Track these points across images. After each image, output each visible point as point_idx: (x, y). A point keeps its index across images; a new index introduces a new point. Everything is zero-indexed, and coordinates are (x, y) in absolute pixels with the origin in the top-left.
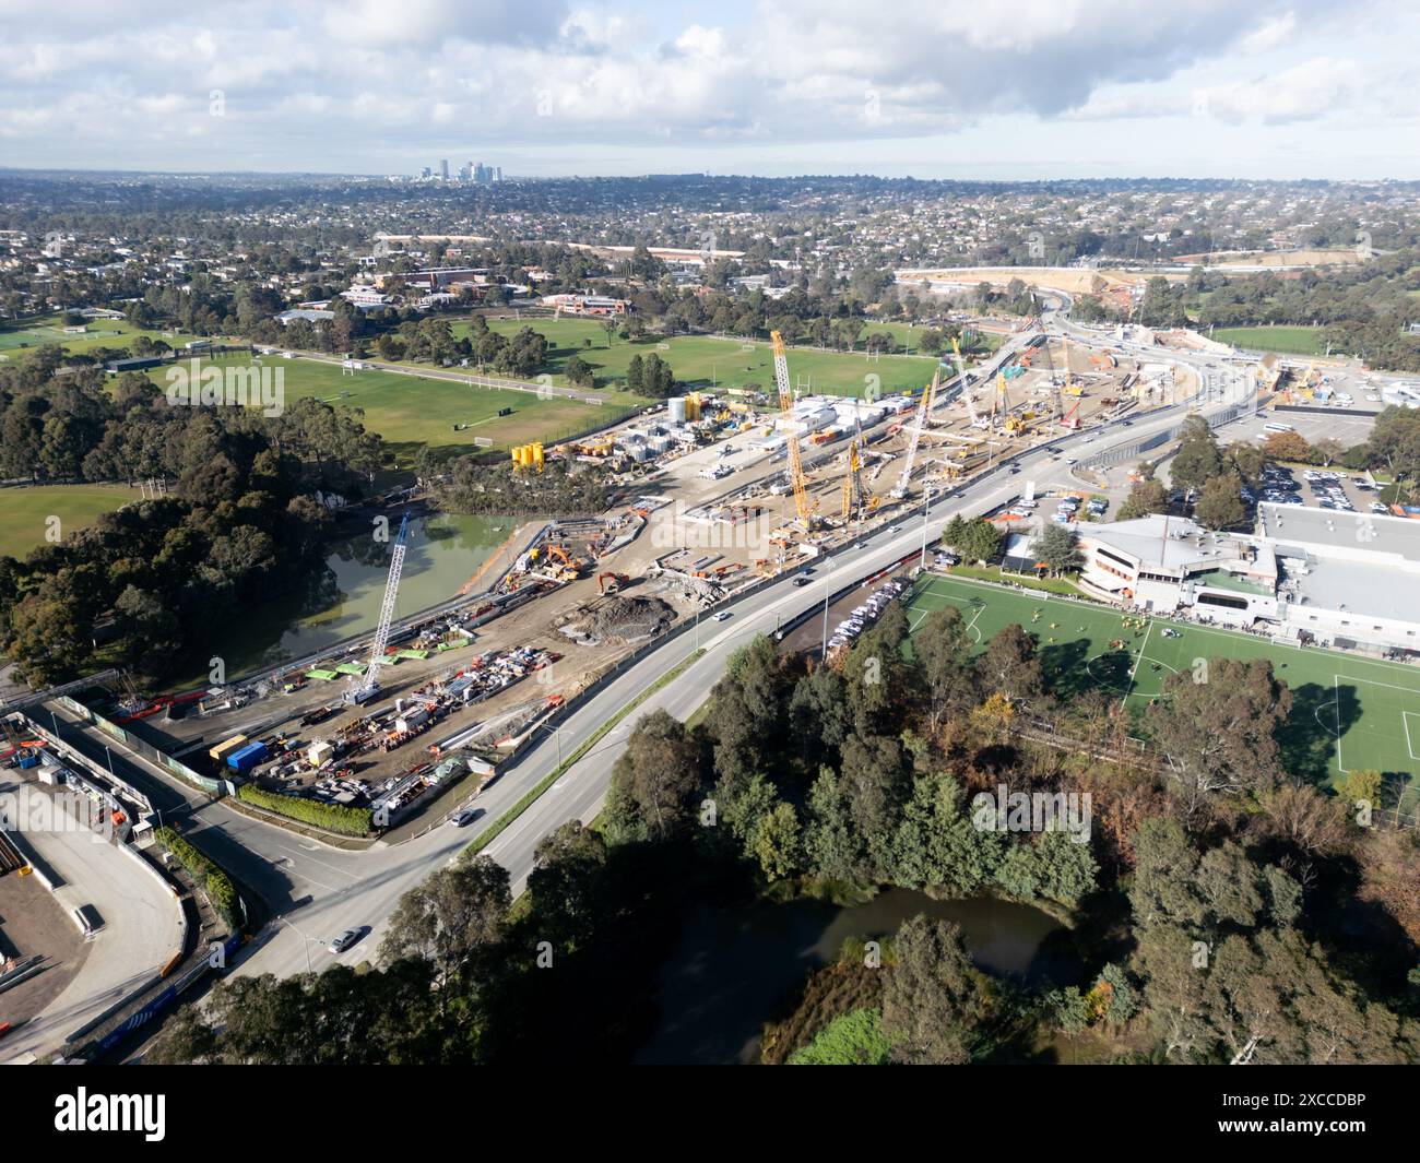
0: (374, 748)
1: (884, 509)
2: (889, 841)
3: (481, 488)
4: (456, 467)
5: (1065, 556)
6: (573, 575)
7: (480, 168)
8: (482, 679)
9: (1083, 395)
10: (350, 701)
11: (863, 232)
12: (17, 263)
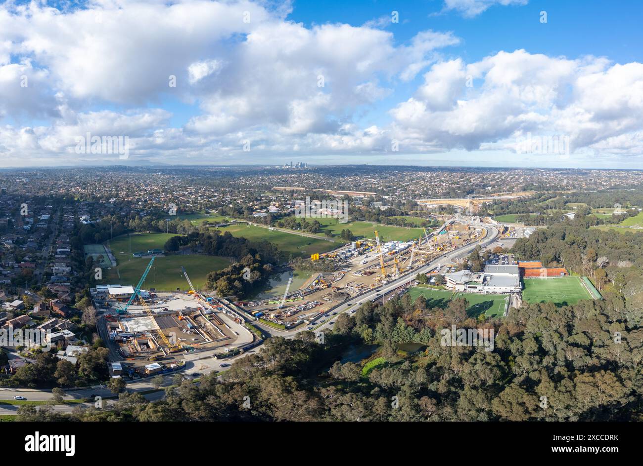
0: (284, 317)
1: (405, 272)
3: (304, 264)
4: (298, 259)
5: (442, 281)
6: (326, 287)
7: (301, 164)
8: (306, 307)
9: (459, 238)
10: (278, 308)
11: (411, 187)
12: (194, 197)
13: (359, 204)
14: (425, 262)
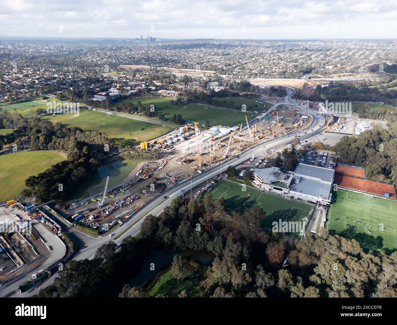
0: (102, 217)
1: (220, 160)
2: (188, 240)
5: (251, 176)
6: (147, 177)
7: (151, 38)
8: (125, 202)
9: (282, 126)
10: (98, 207)
11: (249, 65)
12: (30, 80)
13: (197, 85)
14: (242, 150)
